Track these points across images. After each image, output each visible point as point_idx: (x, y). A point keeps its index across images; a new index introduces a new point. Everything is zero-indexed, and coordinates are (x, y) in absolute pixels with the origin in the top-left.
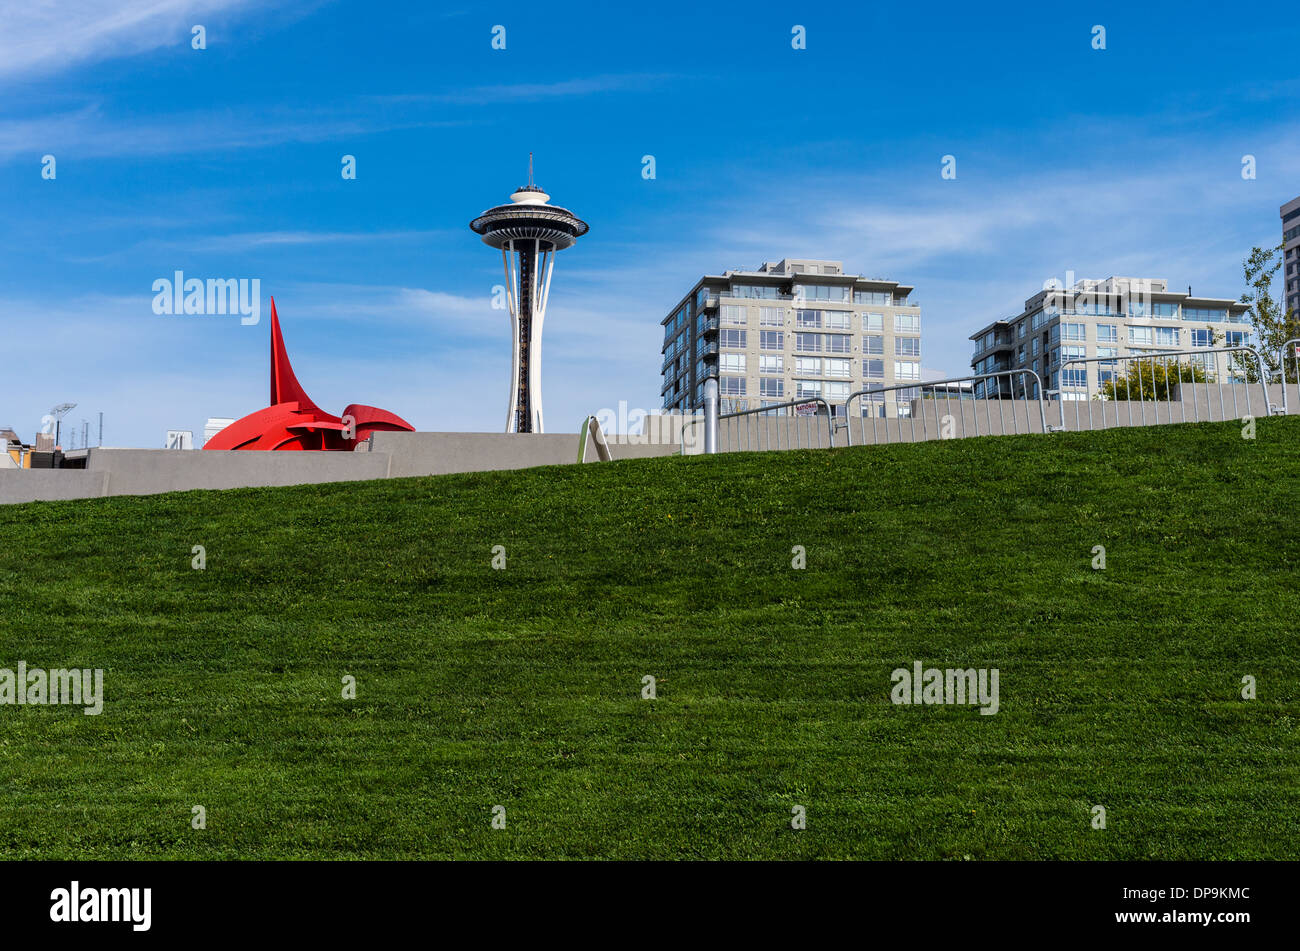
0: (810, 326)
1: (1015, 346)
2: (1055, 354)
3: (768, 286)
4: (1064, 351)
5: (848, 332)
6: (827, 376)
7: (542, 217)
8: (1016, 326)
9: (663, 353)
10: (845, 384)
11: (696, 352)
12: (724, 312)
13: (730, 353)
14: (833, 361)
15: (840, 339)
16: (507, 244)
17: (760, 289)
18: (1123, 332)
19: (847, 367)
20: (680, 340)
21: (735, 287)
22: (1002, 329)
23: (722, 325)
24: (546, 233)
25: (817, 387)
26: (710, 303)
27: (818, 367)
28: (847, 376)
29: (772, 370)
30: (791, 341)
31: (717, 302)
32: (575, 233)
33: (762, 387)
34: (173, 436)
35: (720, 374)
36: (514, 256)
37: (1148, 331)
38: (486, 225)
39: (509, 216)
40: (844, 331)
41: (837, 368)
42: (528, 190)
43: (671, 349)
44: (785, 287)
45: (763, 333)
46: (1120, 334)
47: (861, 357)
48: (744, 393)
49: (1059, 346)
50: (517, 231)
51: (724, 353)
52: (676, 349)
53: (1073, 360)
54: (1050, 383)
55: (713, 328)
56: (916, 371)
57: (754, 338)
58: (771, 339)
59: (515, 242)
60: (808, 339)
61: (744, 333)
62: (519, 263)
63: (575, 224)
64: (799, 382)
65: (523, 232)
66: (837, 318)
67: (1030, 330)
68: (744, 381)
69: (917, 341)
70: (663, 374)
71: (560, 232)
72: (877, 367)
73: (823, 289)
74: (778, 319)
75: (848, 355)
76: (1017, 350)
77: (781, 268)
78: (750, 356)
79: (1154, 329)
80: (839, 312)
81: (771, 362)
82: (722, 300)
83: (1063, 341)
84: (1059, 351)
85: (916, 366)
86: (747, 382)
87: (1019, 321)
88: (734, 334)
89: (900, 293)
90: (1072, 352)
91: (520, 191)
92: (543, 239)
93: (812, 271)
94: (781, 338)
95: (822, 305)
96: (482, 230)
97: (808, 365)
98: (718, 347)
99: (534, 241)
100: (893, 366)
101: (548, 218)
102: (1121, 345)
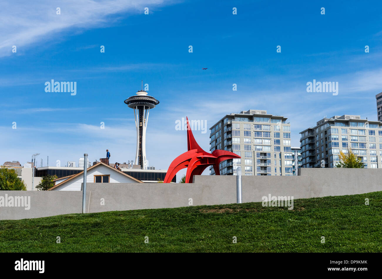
0: (258, 130)
1: (314, 135)
2: (329, 138)
3: (245, 118)
4: (332, 137)
5: (270, 131)
6: (264, 144)
7: (146, 99)
8: (315, 129)
9: (210, 138)
10: (269, 147)
11: (224, 137)
12: (233, 125)
13: (235, 137)
14: (265, 140)
15: (267, 134)
16: (135, 107)
17: (243, 118)
18: (349, 131)
19: (269, 141)
20: (217, 134)
21: (236, 118)
22: (310, 130)
23: (233, 129)
24: (147, 104)
25: (261, 147)
26: (229, 123)
27: (261, 142)
28: (269, 144)
29: (248, 143)
30: (253, 134)
31: (231, 122)
32: (155, 104)
33: (245, 147)
34: (70, 163)
35: (232, 144)
36: (137, 111)
37: (356, 131)
38: (129, 101)
39: (136, 99)
40: (268, 131)
41: (266, 142)
42: (141, 91)
43: (214, 136)
44: (251, 118)
45: (245, 132)
46: (348, 132)
47: (273, 138)
48: (239, 149)
49: (330, 135)
50: (139, 103)
51: (234, 137)
52: (215, 137)
53: (335, 139)
54: (328, 146)
55: (230, 130)
56: (290, 143)
57: (242, 133)
58: (247, 133)
59: (138, 107)
60: (258, 133)
61: (239, 132)
62: (139, 113)
63: (155, 101)
64: (256, 146)
65: (140, 104)
66: (266, 127)
67: (320, 131)
68: (239, 146)
69: (290, 134)
70: (210, 144)
71: (151, 104)
72: (278, 142)
73: (262, 119)
74: (249, 127)
75: (270, 138)
76: (315, 137)
77: (248, 112)
78: (241, 138)
79: (358, 130)
80: (266, 125)
81: (247, 140)
82: (233, 122)
83: (332, 134)
84: (331, 137)
85: (289, 141)
86: (241, 146)
87: (316, 128)
88: (236, 132)
89: (284, 120)
90: (335, 137)
91: (139, 91)
92: (146, 106)
93: (258, 113)
94: (250, 133)
95: (262, 123)
96: (128, 103)
97: (258, 141)
98: (232, 136)
99: (143, 106)
100: (283, 141)
101: (148, 99)
102: (348, 135)
